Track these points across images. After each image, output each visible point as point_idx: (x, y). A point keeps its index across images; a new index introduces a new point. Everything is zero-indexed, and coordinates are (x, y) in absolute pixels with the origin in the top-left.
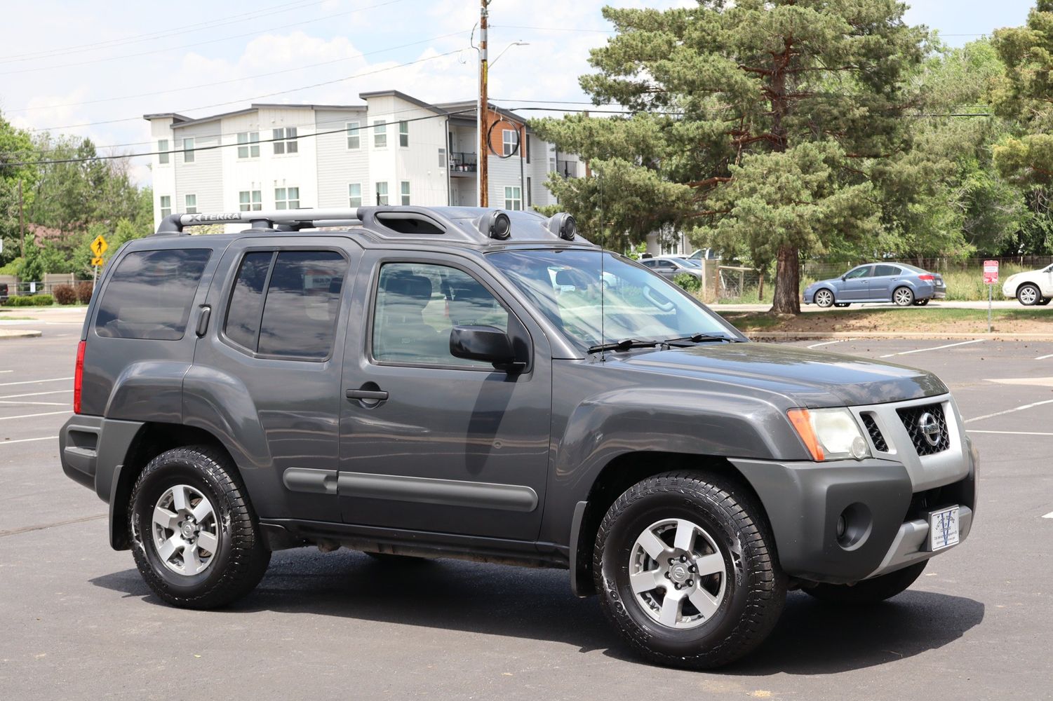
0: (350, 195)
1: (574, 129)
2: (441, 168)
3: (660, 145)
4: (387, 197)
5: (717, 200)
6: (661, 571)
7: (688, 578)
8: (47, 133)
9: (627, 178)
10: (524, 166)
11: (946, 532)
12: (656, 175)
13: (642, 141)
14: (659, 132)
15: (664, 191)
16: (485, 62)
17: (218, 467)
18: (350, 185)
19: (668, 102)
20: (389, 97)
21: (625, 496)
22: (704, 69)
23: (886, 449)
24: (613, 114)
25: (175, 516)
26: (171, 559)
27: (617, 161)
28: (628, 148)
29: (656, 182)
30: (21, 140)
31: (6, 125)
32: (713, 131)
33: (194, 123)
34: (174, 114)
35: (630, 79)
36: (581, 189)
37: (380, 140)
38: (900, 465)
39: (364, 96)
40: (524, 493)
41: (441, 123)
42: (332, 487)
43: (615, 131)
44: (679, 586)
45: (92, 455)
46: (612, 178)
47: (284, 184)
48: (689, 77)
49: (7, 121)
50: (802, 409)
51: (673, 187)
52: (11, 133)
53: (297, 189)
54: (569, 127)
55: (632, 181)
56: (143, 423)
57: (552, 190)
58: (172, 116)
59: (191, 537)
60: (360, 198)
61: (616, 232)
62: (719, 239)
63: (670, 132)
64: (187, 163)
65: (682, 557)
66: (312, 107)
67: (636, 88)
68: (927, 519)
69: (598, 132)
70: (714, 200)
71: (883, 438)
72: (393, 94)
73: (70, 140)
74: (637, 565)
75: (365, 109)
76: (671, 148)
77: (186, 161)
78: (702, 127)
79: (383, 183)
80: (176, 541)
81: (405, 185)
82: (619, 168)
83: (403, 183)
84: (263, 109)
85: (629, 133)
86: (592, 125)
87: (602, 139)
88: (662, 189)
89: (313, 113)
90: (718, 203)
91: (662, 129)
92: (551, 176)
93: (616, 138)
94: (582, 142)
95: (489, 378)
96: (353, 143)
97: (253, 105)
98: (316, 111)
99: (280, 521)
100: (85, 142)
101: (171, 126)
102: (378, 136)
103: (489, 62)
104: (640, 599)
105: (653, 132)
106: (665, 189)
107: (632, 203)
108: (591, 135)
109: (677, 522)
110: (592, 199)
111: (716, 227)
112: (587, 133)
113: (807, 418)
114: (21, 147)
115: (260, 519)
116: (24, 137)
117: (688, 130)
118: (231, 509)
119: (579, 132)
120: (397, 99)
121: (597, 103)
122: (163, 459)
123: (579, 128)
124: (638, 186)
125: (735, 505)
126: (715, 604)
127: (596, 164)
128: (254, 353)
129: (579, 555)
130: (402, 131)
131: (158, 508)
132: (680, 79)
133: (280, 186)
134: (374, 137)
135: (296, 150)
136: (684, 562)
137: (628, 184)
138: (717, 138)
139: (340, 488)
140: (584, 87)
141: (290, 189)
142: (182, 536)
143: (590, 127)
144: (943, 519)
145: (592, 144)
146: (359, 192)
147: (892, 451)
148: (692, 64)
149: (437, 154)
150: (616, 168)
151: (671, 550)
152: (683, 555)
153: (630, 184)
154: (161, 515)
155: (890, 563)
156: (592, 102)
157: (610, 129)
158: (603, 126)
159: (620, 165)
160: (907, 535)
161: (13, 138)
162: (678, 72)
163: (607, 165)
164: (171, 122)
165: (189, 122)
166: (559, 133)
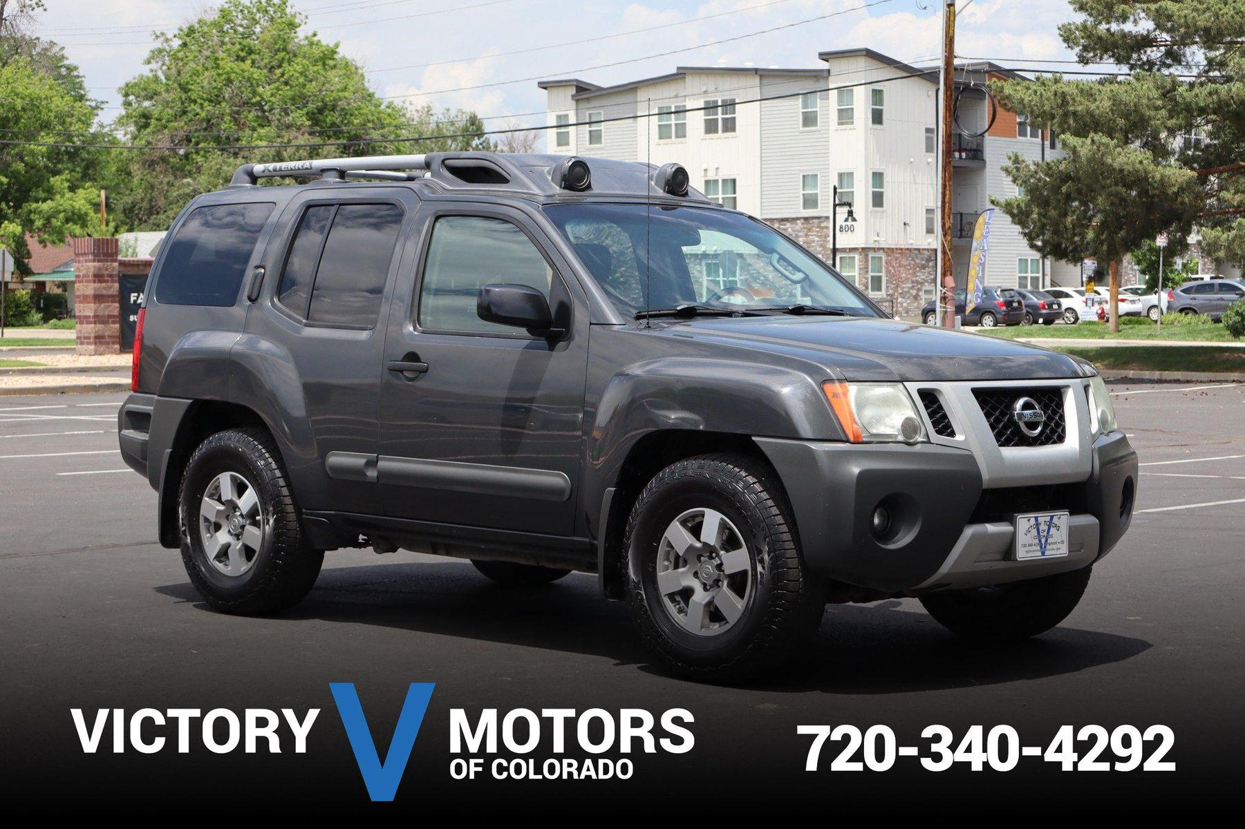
0: (804, 190)
1: (1041, 95)
2: (929, 154)
3: (1159, 116)
4: (853, 192)
5: (1236, 193)
6: (689, 570)
7: (715, 577)
8: (429, 107)
9: (1109, 161)
10: (1046, 152)
11: (1043, 540)
12: (1151, 157)
13: (1134, 111)
14: (1157, 99)
15: (1162, 179)
16: (952, 8)
17: (264, 451)
18: (804, 176)
19: (1183, 59)
20: (859, 58)
21: (653, 483)
22: (1221, 12)
23: (952, 434)
24: (1102, 76)
25: (222, 508)
26: (218, 557)
27: (1095, 138)
28: (1115, 121)
29: (1151, 167)
30: (389, 115)
31: (369, 96)
32: (1232, 97)
33: (604, 92)
34: (577, 81)
35: (1128, 27)
36: (1050, 176)
37: (845, 116)
38: (967, 453)
39: (825, 56)
40: (556, 479)
41: (930, 93)
42: (372, 474)
43: (1098, 98)
44: (708, 587)
45: (144, 438)
46: (1089, 160)
47: (717, 174)
48: (1201, 24)
49: (371, 91)
50: (840, 381)
51: (1174, 174)
52: (377, 106)
53: (734, 181)
54: (1035, 92)
55: (1116, 165)
56: (190, 401)
57: (1013, 176)
58: (575, 83)
59: (237, 532)
60: (817, 194)
61: (1102, 234)
62: (1235, 246)
63: (1173, 99)
64: (593, 146)
65: (711, 553)
66: (756, 71)
67: (1137, 40)
68: (1012, 522)
69: (1074, 100)
70: (1232, 191)
71: (949, 421)
72: (864, 53)
73: (457, 116)
74: (666, 563)
75: (826, 74)
76: (1174, 121)
77: (591, 143)
78: (1217, 92)
79: (848, 173)
80: (223, 537)
81: (878, 177)
82: (1098, 147)
83: (874, 174)
84: (692, 74)
85: (1115, 100)
86: (1066, 89)
87: (1079, 108)
88: (1158, 176)
89: (757, 81)
90: (1236, 196)
91: (1164, 95)
92: (1013, 158)
93: (1098, 107)
94: (1053, 111)
95: (527, 347)
96: (809, 120)
97: (679, 68)
98: (761, 76)
99: (324, 515)
100: (471, 117)
101: (573, 96)
102: (842, 110)
103: (958, 7)
104: (667, 602)
105: (1149, 99)
106: (1162, 176)
107: (1117, 194)
108: (1064, 103)
109: (704, 512)
110: (1064, 189)
111: (1230, 229)
112: (1059, 101)
113: (845, 394)
114: (389, 125)
115: (304, 511)
116: (395, 112)
117: (1197, 95)
118: (274, 499)
119: (1047, 99)
120: (869, 60)
121: (1083, 60)
122: (211, 442)
123: (1049, 94)
124: (1125, 173)
125: (761, 492)
126: (740, 607)
127: (1068, 141)
128: (304, 321)
129: (606, 550)
130: (874, 103)
131: (206, 499)
132: (1188, 27)
133: (711, 176)
134: (836, 112)
135: (733, 129)
136: (713, 558)
137: (1111, 169)
138: (1238, 106)
139: (382, 475)
140: (1066, 40)
141: (724, 181)
142: (229, 531)
143: (1063, 92)
144: (1037, 525)
145: (1066, 115)
146: (815, 186)
147: (959, 437)
148: (1205, 6)
149: (923, 135)
150: (1095, 147)
151: (698, 545)
152: (710, 551)
153: (1114, 169)
154: (209, 507)
155: (950, 569)
156: (1077, 59)
157: (1092, 95)
158: (1082, 91)
159: (1100, 143)
160: (974, 537)
161: (379, 113)
162: (1185, 17)
163: (1083, 142)
164: (573, 91)
165: (595, 91)
166: (1022, 100)
